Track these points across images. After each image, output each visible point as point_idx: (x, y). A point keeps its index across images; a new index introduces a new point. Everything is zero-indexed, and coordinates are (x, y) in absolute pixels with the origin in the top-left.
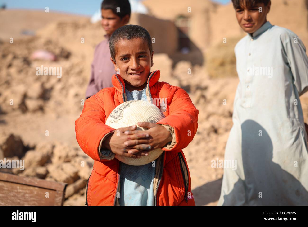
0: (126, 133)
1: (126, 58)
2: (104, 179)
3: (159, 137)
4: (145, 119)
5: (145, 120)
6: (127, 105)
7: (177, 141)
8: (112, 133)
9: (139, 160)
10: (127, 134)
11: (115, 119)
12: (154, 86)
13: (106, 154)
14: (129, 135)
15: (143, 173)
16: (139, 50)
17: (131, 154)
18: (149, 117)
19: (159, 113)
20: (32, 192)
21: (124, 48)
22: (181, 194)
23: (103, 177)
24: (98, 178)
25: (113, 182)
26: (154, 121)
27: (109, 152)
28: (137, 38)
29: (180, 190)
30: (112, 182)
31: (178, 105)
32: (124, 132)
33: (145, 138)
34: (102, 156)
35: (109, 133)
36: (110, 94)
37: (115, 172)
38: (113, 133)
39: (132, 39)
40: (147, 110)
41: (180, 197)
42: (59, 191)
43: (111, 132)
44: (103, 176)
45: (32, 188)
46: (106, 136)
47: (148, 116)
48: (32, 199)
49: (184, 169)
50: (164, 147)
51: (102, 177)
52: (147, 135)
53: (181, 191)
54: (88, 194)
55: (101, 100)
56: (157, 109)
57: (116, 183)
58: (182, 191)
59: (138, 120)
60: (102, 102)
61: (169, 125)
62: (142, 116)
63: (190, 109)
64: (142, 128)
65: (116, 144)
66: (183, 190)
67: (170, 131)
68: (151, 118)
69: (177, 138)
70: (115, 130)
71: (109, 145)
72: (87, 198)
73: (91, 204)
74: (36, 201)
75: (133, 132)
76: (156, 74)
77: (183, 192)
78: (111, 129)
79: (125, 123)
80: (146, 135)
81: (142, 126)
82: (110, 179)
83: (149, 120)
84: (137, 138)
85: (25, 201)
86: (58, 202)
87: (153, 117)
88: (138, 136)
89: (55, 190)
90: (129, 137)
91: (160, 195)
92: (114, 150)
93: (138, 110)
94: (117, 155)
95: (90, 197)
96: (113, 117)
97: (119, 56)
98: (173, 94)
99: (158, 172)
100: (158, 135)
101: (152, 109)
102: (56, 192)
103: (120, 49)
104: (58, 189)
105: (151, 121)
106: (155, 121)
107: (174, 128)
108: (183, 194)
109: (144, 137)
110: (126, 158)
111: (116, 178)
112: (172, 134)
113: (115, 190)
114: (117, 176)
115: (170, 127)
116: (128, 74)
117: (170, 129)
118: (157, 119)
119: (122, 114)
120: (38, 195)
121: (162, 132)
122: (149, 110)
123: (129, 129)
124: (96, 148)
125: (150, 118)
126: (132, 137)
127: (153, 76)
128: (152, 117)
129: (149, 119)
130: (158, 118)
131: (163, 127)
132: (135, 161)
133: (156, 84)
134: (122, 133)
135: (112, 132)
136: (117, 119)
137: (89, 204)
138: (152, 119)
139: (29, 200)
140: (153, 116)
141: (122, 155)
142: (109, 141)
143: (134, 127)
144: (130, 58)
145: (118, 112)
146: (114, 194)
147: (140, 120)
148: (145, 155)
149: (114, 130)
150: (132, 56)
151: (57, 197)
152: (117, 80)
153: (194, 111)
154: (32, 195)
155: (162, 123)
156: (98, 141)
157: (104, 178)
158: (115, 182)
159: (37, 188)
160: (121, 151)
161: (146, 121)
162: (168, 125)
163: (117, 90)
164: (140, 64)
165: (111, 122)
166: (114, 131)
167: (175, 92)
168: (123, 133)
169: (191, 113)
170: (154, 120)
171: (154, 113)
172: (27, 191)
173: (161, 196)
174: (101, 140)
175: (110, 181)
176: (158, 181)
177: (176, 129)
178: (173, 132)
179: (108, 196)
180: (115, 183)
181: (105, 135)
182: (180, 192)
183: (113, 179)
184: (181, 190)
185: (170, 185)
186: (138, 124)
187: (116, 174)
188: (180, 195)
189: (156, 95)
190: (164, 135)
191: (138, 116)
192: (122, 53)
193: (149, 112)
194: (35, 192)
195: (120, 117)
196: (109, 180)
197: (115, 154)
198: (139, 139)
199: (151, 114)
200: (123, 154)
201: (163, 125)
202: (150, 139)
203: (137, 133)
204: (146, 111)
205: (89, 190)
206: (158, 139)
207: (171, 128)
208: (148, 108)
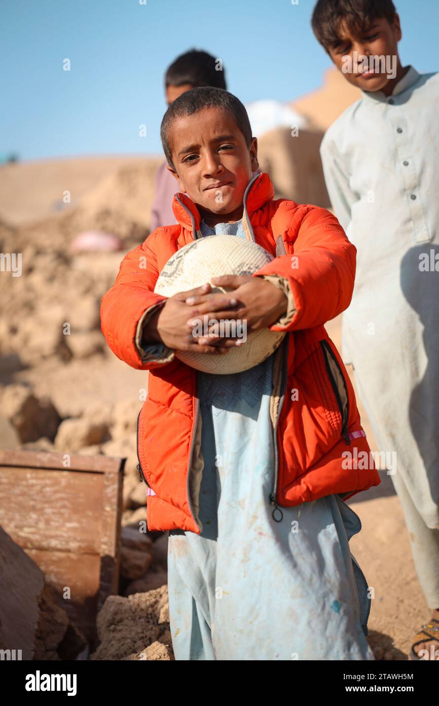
0: (190, 301)
1: (193, 154)
2: (168, 410)
3: (259, 303)
4: (227, 269)
5: (230, 272)
6: (192, 247)
7: (297, 306)
8: (160, 306)
9: (229, 359)
10: (192, 304)
11: (167, 279)
12: (261, 209)
13: (156, 352)
14: (196, 304)
15: (249, 391)
16: (214, 132)
17: (205, 345)
18: (238, 264)
19: (260, 254)
20: (56, 482)
21: (186, 133)
22: (333, 427)
23: (164, 407)
24: (155, 409)
25: (186, 415)
26: (249, 272)
27: (161, 349)
28: (209, 107)
29: (329, 419)
30: (184, 416)
31: (309, 240)
32: (184, 301)
33: (230, 308)
34: (145, 356)
35: (154, 306)
36: (169, 236)
37: (188, 394)
38: (164, 305)
39: (198, 112)
40: (234, 251)
41: (331, 433)
42: (110, 473)
43: (158, 304)
44: (164, 405)
45: (55, 474)
46: (148, 313)
47: (235, 263)
48: (58, 495)
49: (336, 374)
50: (275, 323)
51: (162, 407)
52: (233, 301)
53: (332, 422)
54: (139, 446)
55: (152, 252)
56: (257, 248)
57: (192, 416)
58: (335, 421)
59: (213, 274)
60: (153, 255)
61: (279, 275)
62: (222, 264)
63: (335, 245)
64: (221, 289)
65: (172, 328)
66: (336, 418)
67: (282, 287)
68: (242, 267)
69: (298, 299)
70: (167, 298)
71: (156, 331)
72: (139, 453)
73: (146, 465)
74: (67, 499)
75: (203, 299)
76: (261, 181)
77: (337, 424)
78: (160, 298)
79: (187, 282)
80: (230, 302)
81: (221, 283)
82: (179, 409)
83: (238, 271)
84: (213, 308)
85: (46, 502)
86: (110, 495)
87: (247, 265)
88: (214, 305)
89: (102, 473)
90: (195, 309)
91: (284, 431)
92: (168, 341)
93: (212, 254)
94: (179, 353)
95: (143, 452)
96: (165, 275)
97: (177, 153)
98: (300, 219)
99: (277, 384)
100: (258, 299)
101: (244, 249)
102: (104, 476)
103: (177, 138)
104: (107, 470)
105: (242, 272)
106: (252, 271)
107: (289, 279)
108: (338, 427)
109: (226, 304)
110: (200, 359)
111: (191, 406)
112: (286, 292)
113: (190, 431)
114: (193, 403)
115: (280, 278)
116: (201, 192)
117: (281, 282)
118: (257, 268)
119: (181, 265)
120: (69, 486)
121: (265, 292)
122: (237, 250)
123: (195, 292)
124: (131, 341)
125: (239, 266)
126: (201, 308)
127: (255, 185)
128: (245, 265)
129: (238, 269)
130: (258, 266)
131: (268, 281)
132: (220, 361)
133: (265, 204)
134: (181, 303)
135: (160, 303)
136: (172, 278)
137: (144, 466)
138: (245, 269)
139: (53, 498)
140: (247, 263)
141: (186, 349)
142: (156, 323)
143: (205, 288)
144: (199, 154)
145: (174, 263)
146: (190, 440)
147: (217, 273)
148: (234, 345)
149: (164, 299)
150: (202, 148)
151: (106, 487)
152: (179, 205)
153: (344, 248)
154: (56, 488)
155: (263, 273)
156: (133, 324)
157: (167, 408)
158: (189, 414)
159: (65, 473)
160: (184, 342)
161: (232, 273)
162: (274, 275)
163: (184, 229)
164: (222, 165)
165: (161, 286)
166: (164, 301)
167: (305, 214)
168: (183, 303)
169: (335, 250)
170: (249, 270)
171: (248, 256)
172: (48, 482)
173: (287, 432)
174: (138, 322)
175: (180, 415)
176: (279, 402)
177: (293, 280)
178: (288, 290)
179: (178, 446)
180: (190, 418)
181: (145, 310)
182: (330, 424)
183: (184, 410)
184: (332, 419)
185: (305, 408)
186: (212, 283)
187: (191, 397)
188: (330, 429)
189: (265, 227)
190: (269, 297)
191: (214, 264)
192: (183, 144)
193: (238, 254)
194: (64, 482)
195: (177, 272)
196: (178, 411)
197: (175, 350)
198: (217, 311)
199: (242, 259)
200: (189, 347)
201: (267, 278)
202: (240, 308)
203: (212, 300)
204: (231, 254)
205: (142, 439)
206: (258, 308)
207: (283, 279)
208: (236, 248)
